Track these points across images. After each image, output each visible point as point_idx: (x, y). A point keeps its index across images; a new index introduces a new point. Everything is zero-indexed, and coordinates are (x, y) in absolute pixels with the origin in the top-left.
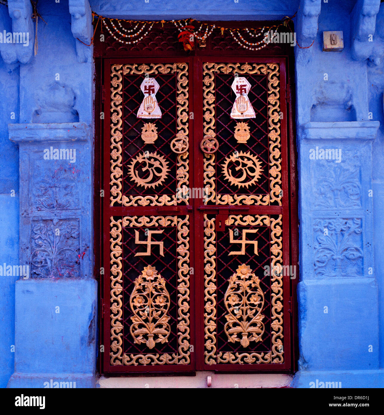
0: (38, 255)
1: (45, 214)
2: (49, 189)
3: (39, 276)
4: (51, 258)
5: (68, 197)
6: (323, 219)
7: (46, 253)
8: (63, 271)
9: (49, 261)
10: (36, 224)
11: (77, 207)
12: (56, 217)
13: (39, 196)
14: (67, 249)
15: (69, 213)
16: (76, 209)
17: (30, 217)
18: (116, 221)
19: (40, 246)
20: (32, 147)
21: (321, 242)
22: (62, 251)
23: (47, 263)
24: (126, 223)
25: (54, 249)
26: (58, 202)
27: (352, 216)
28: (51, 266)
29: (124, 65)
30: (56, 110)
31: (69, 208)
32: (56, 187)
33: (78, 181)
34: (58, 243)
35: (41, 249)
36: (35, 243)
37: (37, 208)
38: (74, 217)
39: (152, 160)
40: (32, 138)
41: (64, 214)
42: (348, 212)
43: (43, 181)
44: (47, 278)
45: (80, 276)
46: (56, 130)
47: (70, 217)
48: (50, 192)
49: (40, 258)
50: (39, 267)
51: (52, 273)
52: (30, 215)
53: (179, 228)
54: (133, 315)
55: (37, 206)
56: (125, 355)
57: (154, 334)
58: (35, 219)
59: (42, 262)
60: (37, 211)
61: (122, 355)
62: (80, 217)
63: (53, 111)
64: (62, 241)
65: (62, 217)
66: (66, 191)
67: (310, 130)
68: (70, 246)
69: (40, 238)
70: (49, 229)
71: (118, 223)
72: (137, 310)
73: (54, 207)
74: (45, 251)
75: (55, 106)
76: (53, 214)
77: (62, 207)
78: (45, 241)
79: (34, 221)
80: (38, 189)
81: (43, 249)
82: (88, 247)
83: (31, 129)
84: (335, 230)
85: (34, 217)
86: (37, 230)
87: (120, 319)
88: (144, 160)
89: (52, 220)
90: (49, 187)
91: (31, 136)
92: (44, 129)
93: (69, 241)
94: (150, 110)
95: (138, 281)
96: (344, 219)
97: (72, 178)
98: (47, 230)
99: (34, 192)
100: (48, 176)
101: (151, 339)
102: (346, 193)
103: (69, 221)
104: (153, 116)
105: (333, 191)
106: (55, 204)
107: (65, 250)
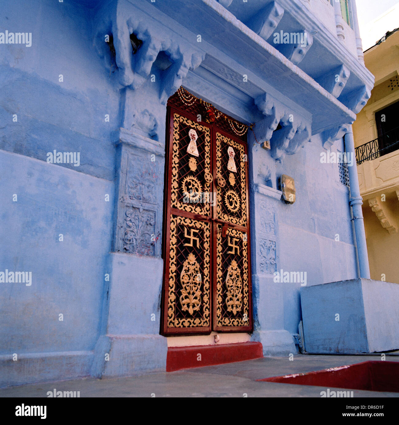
0: (128, 234)
1: (135, 202)
2: (138, 184)
3: (128, 252)
4: (137, 238)
5: (150, 194)
6: (263, 239)
7: (134, 234)
8: (143, 250)
9: (134, 240)
10: (128, 209)
11: (155, 203)
12: (142, 207)
13: (132, 188)
14: (147, 234)
15: (150, 206)
16: (154, 204)
17: (125, 203)
18: (174, 218)
19: (130, 227)
20: (130, 150)
21: (262, 252)
22: (143, 234)
23: (133, 241)
24: (179, 221)
25: (139, 231)
26: (144, 195)
27: (272, 240)
28: (136, 244)
29: (180, 116)
30: (140, 128)
31: (150, 202)
32: (143, 184)
33: (157, 184)
34: (141, 227)
35: (130, 229)
36: (127, 224)
37: (130, 197)
38: (153, 210)
39: (194, 182)
40: (134, 143)
41: (147, 206)
42: (271, 237)
43: (135, 178)
44: (133, 253)
45: (154, 255)
46: (149, 143)
47: (151, 209)
48: (138, 187)
49: (129, 236)
50: (128, 244)
51: (137, 250)
52: (125, 201)
53: (205, 230)
54: (182, 288)
55: (131, 195)
56: (176, 320)
57: (193, 304)
58: (128, 205)
59: (130, 240)
60: (130, 199)
61: (174, 319)
62: (156, 211)
63: (139, 129)
64: (144, 226)
65: (146, 208)
66: (148, 189)
67: (260, 187)
68: (148, 231)
69: (130, 220)
70: (136, 215)
71: (174, 220)
72: (185, 285)
73: (140, 199)
74: (132, 231)
75: (141, 125)
76: (140, 204)
77: (145, 200)
78: (134, 224)
79: (127, 206)
80: (131, 183)
81: (132, 230)
82: (160, 234)
83: (135, 137)
84: (267, 246)
85: (128, 203)
86: (128, 214)
87: (174, 291)
88: (190, 181)
89: (139, 209)
90: (139, 183)
91: (134, 142)
92: (142, 139)
93: (148, 227)
94: (193, 150)
95: (185, 264)
96: (270, 241)
97: (153, 181)
98: (135, 215)
99: (129, 184)
100: (138, 175)
101: (191, 307)
102: (270, 226)
103: (149, 211)
104: (194, 154)
105: (265, 224)
106: (142, 197)
107: (146, 233)
